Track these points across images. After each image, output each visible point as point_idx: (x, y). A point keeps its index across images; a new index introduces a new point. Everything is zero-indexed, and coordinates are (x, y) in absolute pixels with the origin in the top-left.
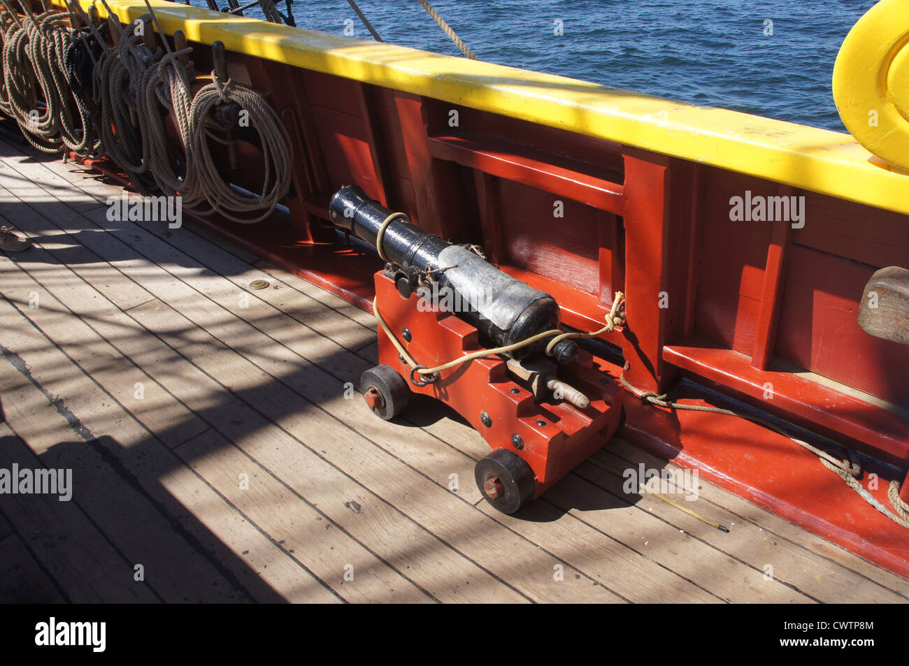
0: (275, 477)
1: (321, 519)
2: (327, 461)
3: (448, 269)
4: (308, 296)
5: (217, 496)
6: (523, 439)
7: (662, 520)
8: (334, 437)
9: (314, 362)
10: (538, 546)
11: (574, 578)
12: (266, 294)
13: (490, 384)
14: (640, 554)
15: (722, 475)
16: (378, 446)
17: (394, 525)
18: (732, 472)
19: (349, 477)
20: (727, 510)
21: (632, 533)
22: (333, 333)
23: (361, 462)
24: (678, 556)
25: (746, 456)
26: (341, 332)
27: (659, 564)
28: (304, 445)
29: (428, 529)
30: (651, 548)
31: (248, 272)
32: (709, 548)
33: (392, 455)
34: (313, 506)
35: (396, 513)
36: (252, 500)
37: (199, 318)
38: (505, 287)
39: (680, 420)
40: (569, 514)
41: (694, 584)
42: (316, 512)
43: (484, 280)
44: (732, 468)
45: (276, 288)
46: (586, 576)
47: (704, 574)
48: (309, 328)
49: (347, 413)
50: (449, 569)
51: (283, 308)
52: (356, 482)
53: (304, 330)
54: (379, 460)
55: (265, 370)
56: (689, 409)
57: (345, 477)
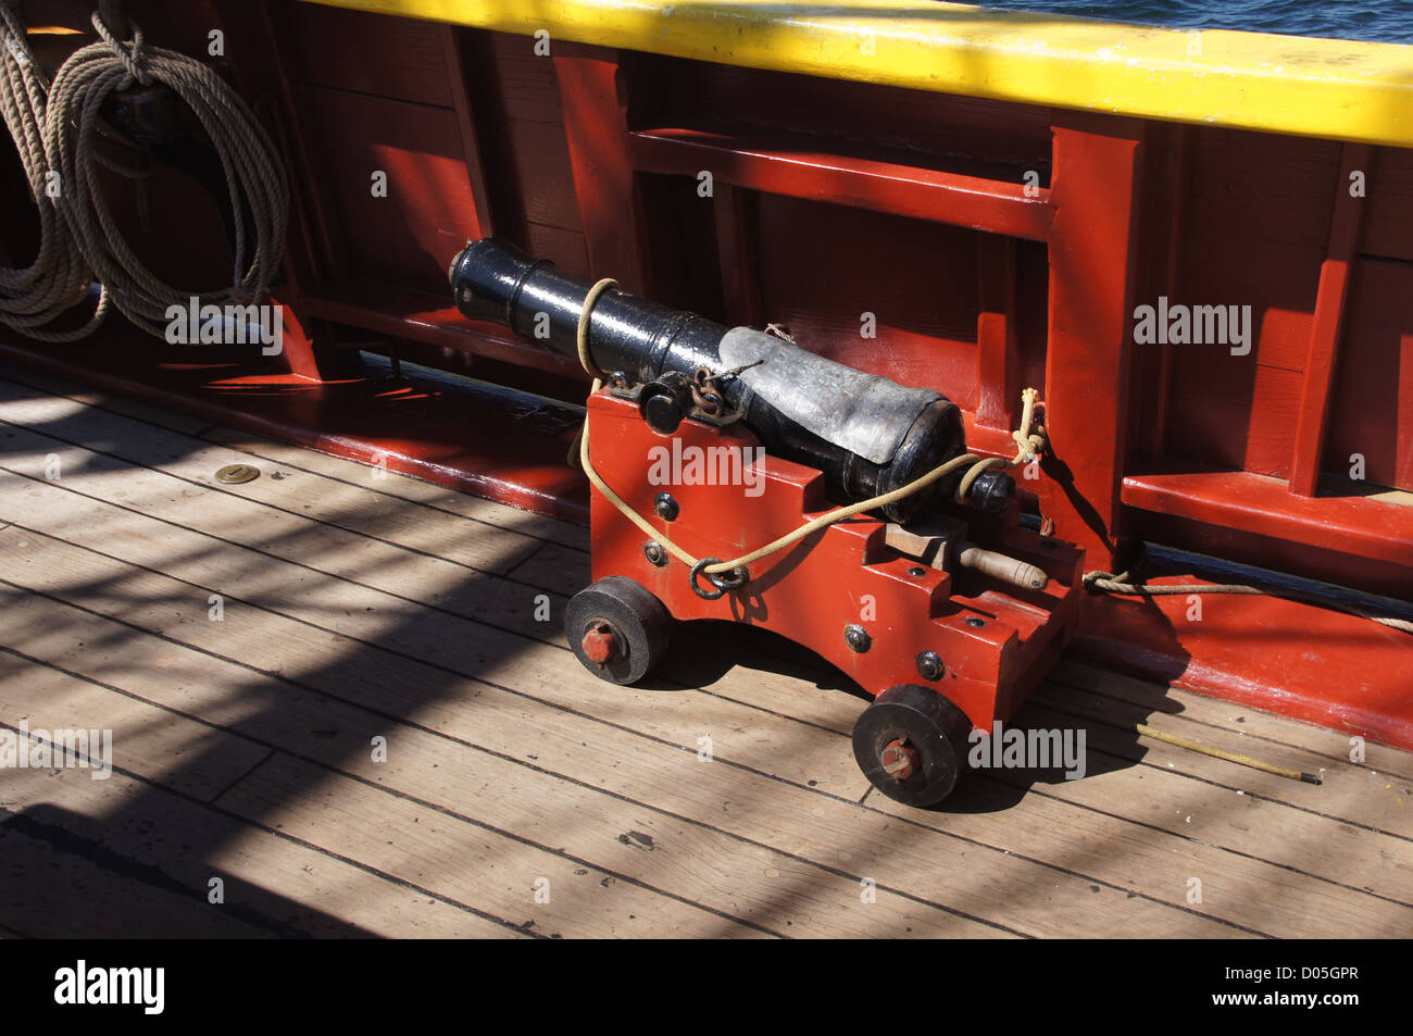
0: (455, 815)
1: (585, 872)
2: (547, 772)
3: (745, 368)
4: (356, 485)
5: (355, 869)
6: (943, 659)
7: (1199, 779)
8: (539, 730)
9: (433, 603)
10: (1003, 851)
11: (1091, 892)
12: (262, 490)
13: (866, 568)
14: (1185, 838)
15: (1277, 692)
16: (634, 732)
17: (730, 859)
18: (1292, 683)
19: (605, 792)
20: (1303, 749)
21: (1157, 807)
22: (443, 547)
23: (614, 763)
24: (1251, 832)
25: (1305, 655)
26: (458, 543)
27: (1223, 849)
28: (487, 751)
29: (796, 853)
30: (1201, 827)
31: (198, 454)
32: (1297, 812)
33: (667, 743)
34: (560, 853)
35: (723, 838)
36: (432, 864)
37: (139, 553)
38: (865, 388)
39: (1165, 612)
40: (1033, 792)
41: (1298, 871)
42: (571, 863)
43: (822, 381)
44: (1289, 677)
45: (277, 476)
46: (1110, 885)
47: (1309, 854)
48: (387, 542)
49: (543, 684)
50: (865, 913)
51: (311, 512)
52: (622, 798)
53: (378, 549)
54: (646, 755)
55: (334, 629)
56: (1175, 593)
57: (598, 794)
